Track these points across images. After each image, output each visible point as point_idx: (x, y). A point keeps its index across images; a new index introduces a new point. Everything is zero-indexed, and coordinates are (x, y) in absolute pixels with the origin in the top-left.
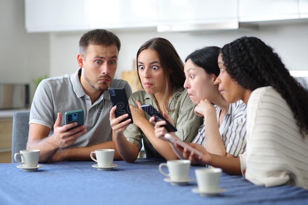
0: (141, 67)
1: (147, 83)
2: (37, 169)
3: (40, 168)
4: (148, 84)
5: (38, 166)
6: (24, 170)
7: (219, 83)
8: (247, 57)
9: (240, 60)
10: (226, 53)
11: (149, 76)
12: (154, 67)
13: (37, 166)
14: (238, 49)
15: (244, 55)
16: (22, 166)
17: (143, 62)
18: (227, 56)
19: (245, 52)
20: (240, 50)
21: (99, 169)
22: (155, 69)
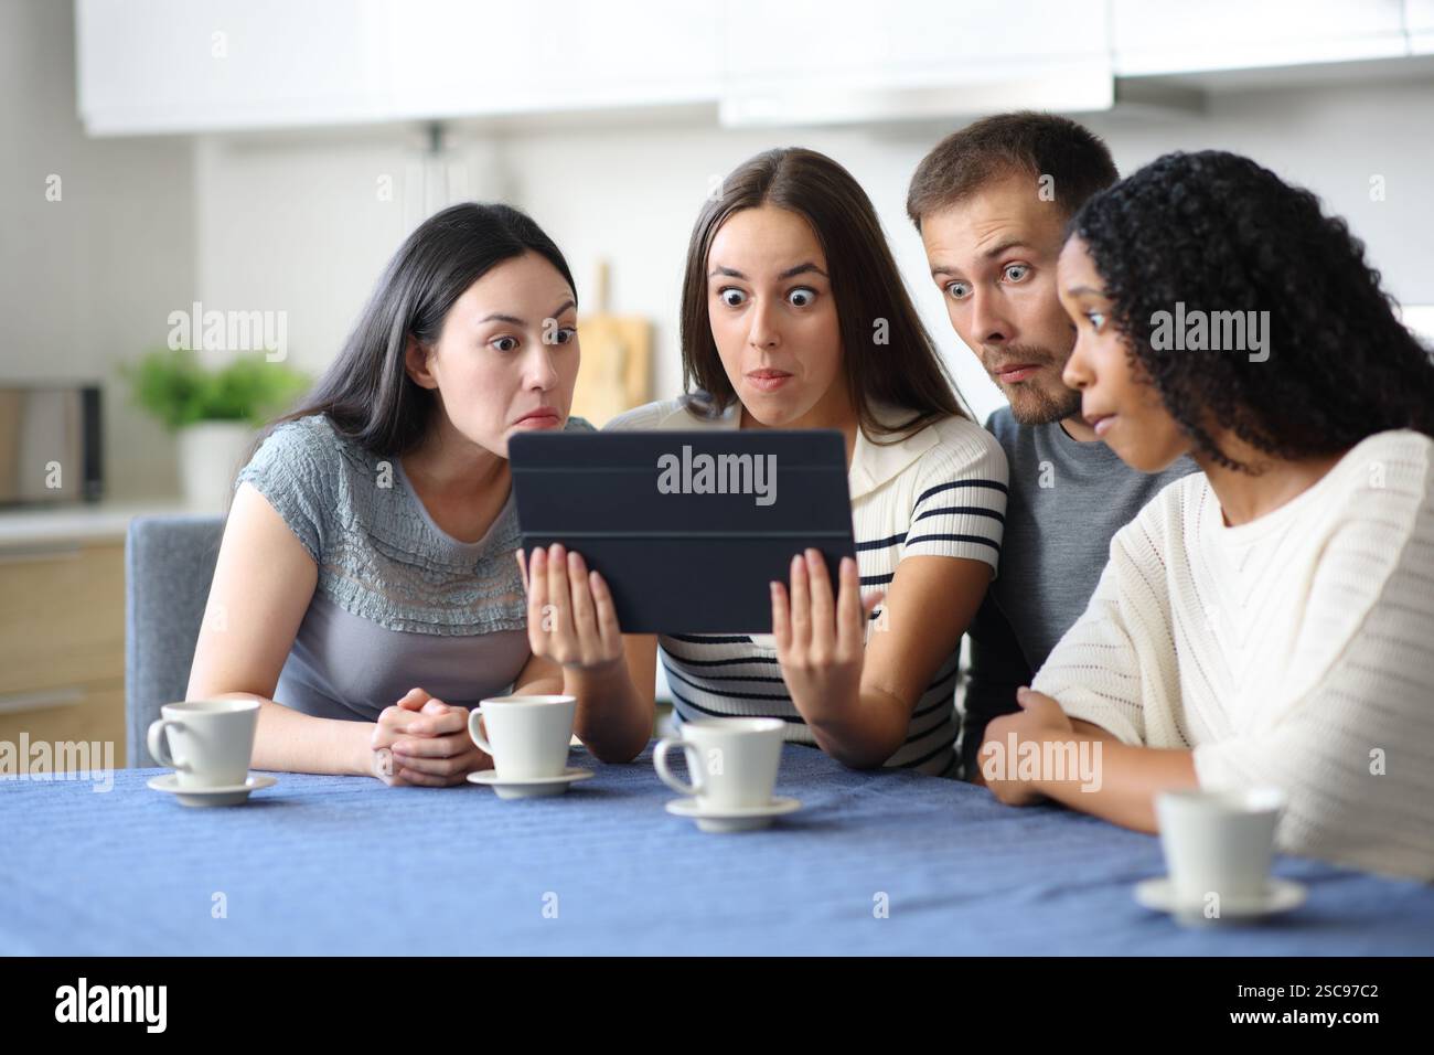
0: (729, 294)
1: (768, 370)
2: (247, 793)
3: (257, 789)
4: (771, 374)
5: (250, 782)
6: (184, 802)
7: (1082, 384)
8: (1224, 249)
9: (1187, 263)
10: (1109, 234)
11: (776, 340)
12: (794, 295)
13: (244, 782)
14: (1172, 212)
15: (1204, 236)
16: (174, 782)
17: (742, 271)
18: (1118, 251)
19: (1206, 226)
20: (1183, 219)
21: (502, 794)
22: (800, 301)
